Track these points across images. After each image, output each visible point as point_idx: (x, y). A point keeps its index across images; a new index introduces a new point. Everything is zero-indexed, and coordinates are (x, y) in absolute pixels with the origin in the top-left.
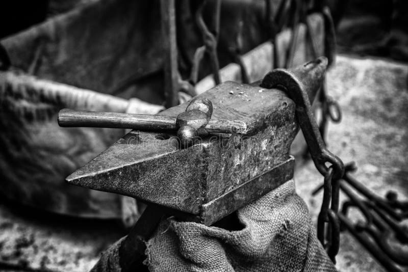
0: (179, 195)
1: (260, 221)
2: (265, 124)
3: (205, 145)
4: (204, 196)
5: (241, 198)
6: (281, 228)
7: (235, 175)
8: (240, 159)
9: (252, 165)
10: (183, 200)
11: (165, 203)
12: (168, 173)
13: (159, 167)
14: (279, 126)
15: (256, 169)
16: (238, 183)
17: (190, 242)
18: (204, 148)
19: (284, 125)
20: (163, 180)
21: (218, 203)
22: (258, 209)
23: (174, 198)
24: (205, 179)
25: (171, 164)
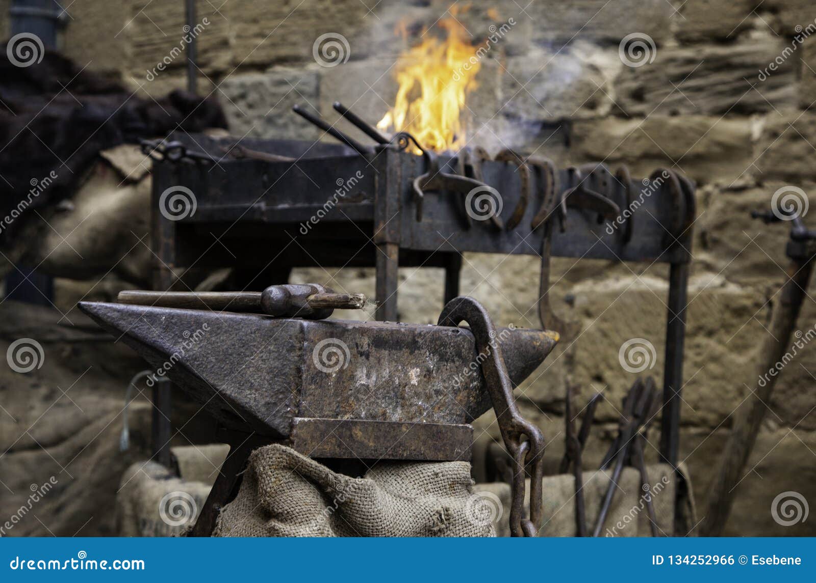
0: (256, 390)
1: (400, 497)
2: (415, 342)
3: (305, 323)
4: (298, 405)
5: (366, 441)
6: (434, 517)
7: (358, 400)
8: (367, 375)
9: (390, 398)
10: (263, 402)
11: (233, 395)
12: (240, 347)
13: (225, 332)
14: (443, 358)
15: (399, 410)
16: (362, 416)
17: (270, 476)
18: (302, 327)
19: (453, 361)
20: (231, 355)
21: (322, 427)
22: (401, 483)
23: (249, 392)
24: (300, 377)
25: (246, 335)
